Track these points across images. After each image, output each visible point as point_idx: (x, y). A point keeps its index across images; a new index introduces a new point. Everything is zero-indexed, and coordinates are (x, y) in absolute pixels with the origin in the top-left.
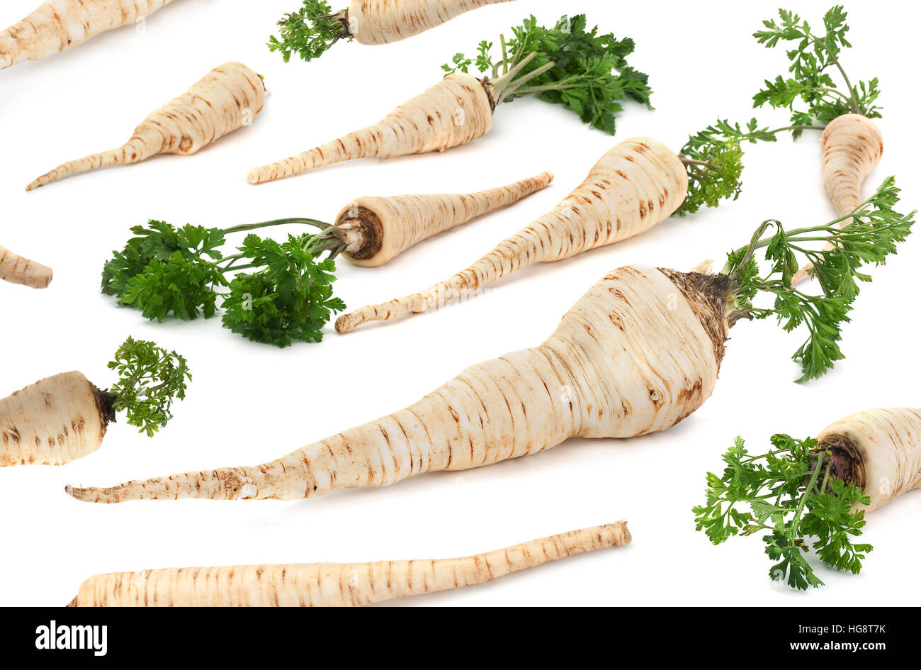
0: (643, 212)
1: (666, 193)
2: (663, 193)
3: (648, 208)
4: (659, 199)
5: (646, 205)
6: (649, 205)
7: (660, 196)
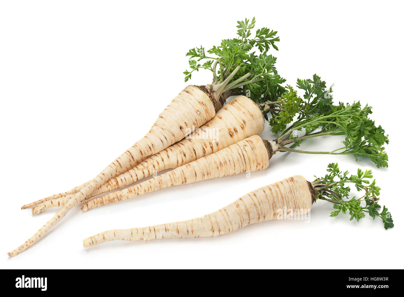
0: (231, 134)
1: (244, 122)
2: (243, 123)
3: (234, 132)
4: (240, 126)
5: (233, 130)
6: (235, 130)
7: (241, 125)
